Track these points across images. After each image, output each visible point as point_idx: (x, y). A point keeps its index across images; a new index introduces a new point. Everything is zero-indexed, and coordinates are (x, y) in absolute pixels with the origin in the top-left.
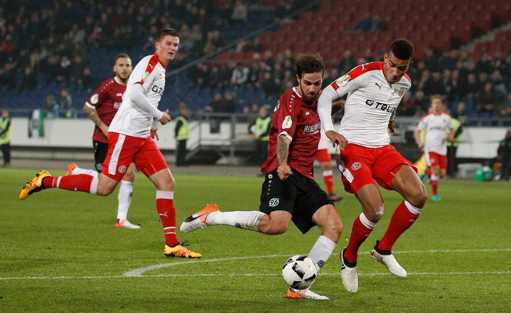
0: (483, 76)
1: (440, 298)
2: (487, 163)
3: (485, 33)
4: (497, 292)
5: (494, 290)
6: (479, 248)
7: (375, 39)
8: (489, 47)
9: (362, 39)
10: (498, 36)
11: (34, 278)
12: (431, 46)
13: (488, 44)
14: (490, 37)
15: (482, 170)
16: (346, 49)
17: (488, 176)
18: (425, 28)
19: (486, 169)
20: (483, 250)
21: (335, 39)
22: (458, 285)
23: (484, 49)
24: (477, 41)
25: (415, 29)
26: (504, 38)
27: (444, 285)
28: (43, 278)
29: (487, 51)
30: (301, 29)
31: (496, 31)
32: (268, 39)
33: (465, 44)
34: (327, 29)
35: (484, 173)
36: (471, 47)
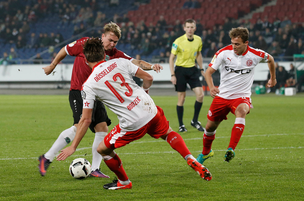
0: (257, 33)
1: (240, 164)
2: (262, 83)
3: (258, 7)
4: (273, 160)
5: (271, 159)
6: (261, 134)
7: (194, 13)
8: (261, 16)
9: (186, 13)
10: (266, 9)
11: (3, 159)
12: (227, 17)
13: (260, 14)
14: (261, 9)
15: (259, 88)
16: (177, 19)
17: (263, 91)
18: (223, 6)
19: (261, 87)
20: (263, 135)
21: (171, 14)
22: (249, 156)
23: (258, 17)
24: (254, 12)
25: (217, 6)
26: (269, 10)
27: (242, 156)
28: (8, 159)
29: (260, 18)
30: (151, 8)
31: (265, 6)
32: (132, 15)
33: (247, 14)
34: (166, 8)
35: (260, 89)
36: (250, 16)
